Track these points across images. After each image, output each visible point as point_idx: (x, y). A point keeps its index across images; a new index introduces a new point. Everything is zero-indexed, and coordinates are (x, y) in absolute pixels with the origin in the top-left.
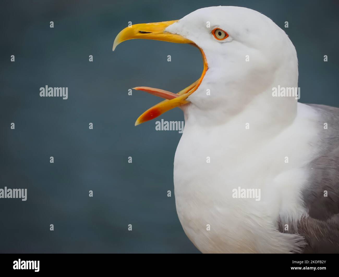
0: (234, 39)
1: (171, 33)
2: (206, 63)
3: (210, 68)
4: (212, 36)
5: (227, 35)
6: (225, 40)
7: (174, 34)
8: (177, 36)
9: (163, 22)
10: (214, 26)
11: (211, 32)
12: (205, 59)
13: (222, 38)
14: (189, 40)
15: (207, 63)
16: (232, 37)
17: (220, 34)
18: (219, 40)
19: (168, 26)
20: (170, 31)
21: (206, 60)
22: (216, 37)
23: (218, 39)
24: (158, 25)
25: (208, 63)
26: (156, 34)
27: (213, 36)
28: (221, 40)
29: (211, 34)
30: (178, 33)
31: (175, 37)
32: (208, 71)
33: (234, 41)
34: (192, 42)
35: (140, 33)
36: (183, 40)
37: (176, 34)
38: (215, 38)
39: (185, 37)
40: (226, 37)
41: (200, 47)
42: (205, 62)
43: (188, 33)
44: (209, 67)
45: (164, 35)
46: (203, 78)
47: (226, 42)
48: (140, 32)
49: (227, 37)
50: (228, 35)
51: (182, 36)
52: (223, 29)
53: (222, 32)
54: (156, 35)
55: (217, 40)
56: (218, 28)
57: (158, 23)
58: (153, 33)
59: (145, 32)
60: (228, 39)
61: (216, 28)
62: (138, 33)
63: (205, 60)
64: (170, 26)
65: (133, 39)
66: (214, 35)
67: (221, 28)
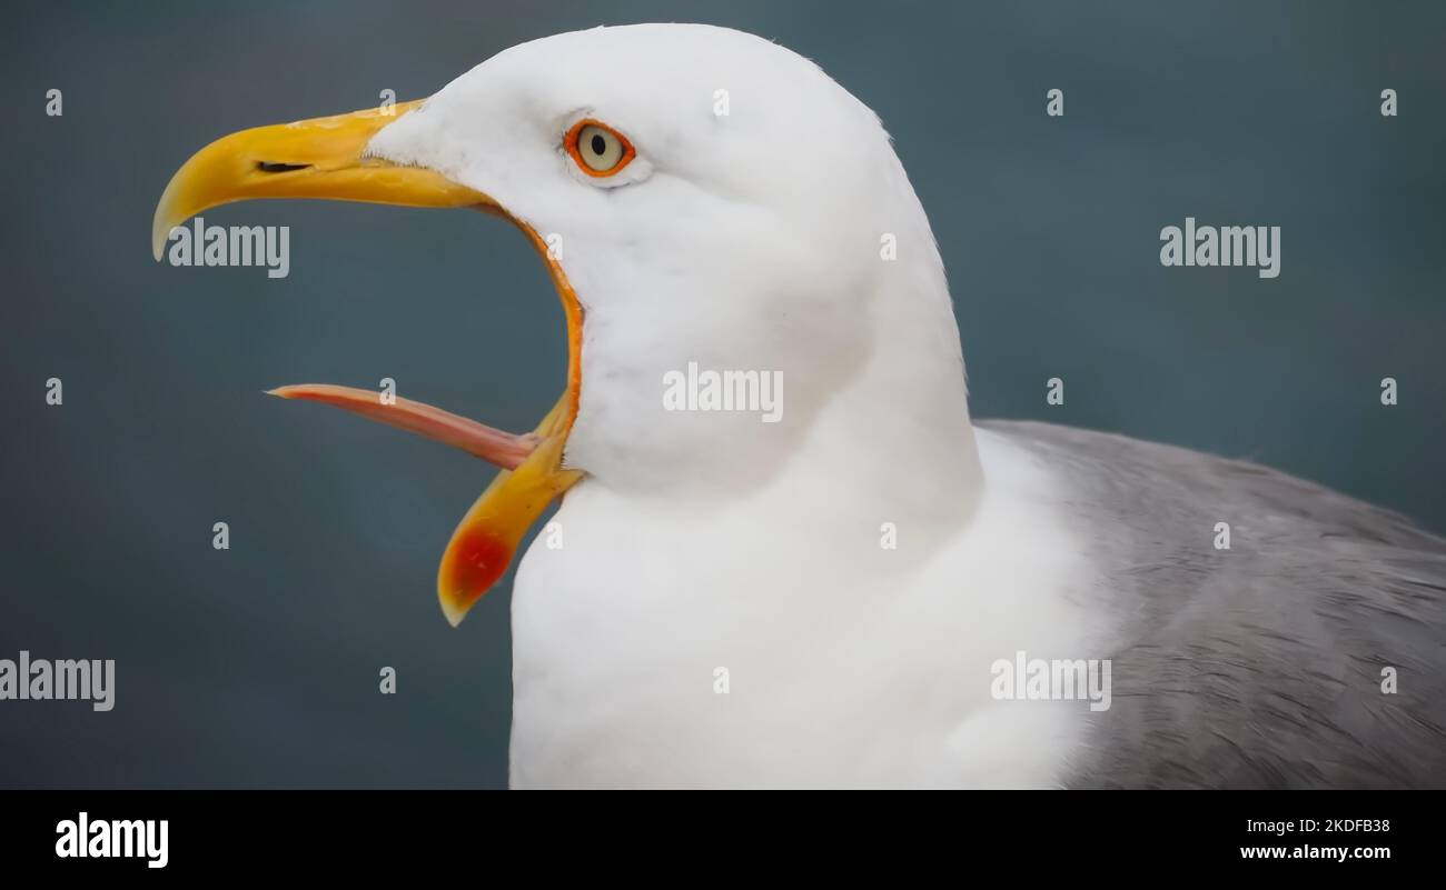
0: (659, 167)
1: (391, 164)
2: (567, 287)
3: (589, 308)
4: (566, 163)
5: (627, 151)
6: (620, 173)
7: (404, 166)
8: (415, 173)
9: (358, 114)
10: (572, 114)
11: (561, 141)
12: (557, 270)
13: (610, 166)
14: (469, 189)
15: (572, 290)
16: (650, 158)
17: (599, 146)
18: (596, 176)
19: (379, 129)
20: (389, 153)
21: (564, 275)
22: (583, 164)
23: (593, 170)
24: (338, 125)
25: (574, 287)
26: (329, 171)
27: (571, 161)
28: (604, 176)
29: (561, 150)
30: (421, 162)
31: (409, 179)
32: (586, 322)
33: (661, 180)
34: (484, 200)
35: (263, 173)
36: (445, 192)
37: (414, 165)
38: (581, 167)
39: (450, 177)
40: (626, 157)
41: (523, 221)
42: (563, 282)
43: (464, 155)
44: (585, 307)
45: (366, 174)
46: (578, 359)
47: (628, 184)
48: (262, 167)
49: (627, 163)
50: (633, 149)
51: (439, 172)
52: (611, 124)
53: (607, 138)
54: (330, 174)
55: (588, 177)
56: (589, 117)
57: (335, 118)
58: (318, 167)
59: (283, 165)
60: (635, 169)
61: (581, 123)
62: (251, 172)
63: (560, 275)
64: (388, 127)
65: (234, 200)
66: (573, 156)
67: (600, 121)
